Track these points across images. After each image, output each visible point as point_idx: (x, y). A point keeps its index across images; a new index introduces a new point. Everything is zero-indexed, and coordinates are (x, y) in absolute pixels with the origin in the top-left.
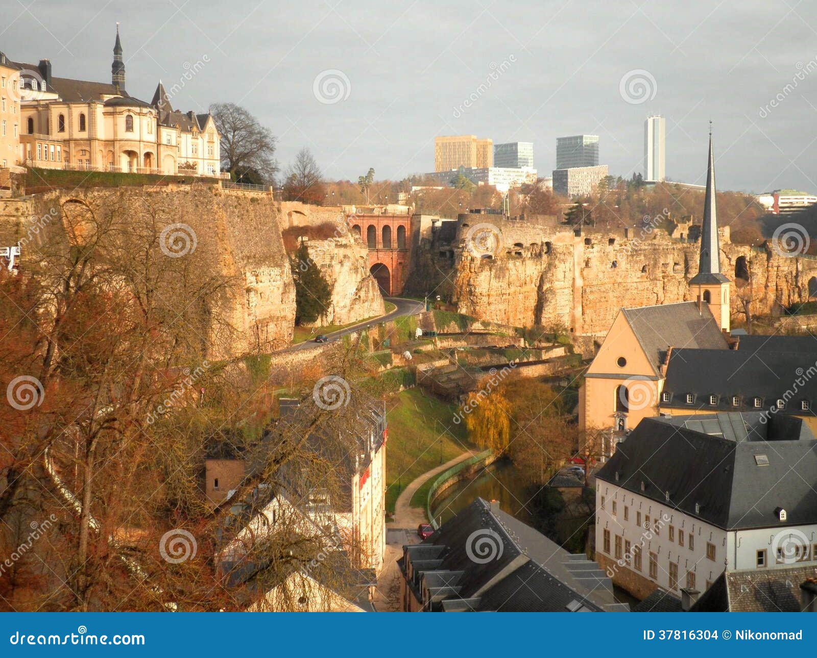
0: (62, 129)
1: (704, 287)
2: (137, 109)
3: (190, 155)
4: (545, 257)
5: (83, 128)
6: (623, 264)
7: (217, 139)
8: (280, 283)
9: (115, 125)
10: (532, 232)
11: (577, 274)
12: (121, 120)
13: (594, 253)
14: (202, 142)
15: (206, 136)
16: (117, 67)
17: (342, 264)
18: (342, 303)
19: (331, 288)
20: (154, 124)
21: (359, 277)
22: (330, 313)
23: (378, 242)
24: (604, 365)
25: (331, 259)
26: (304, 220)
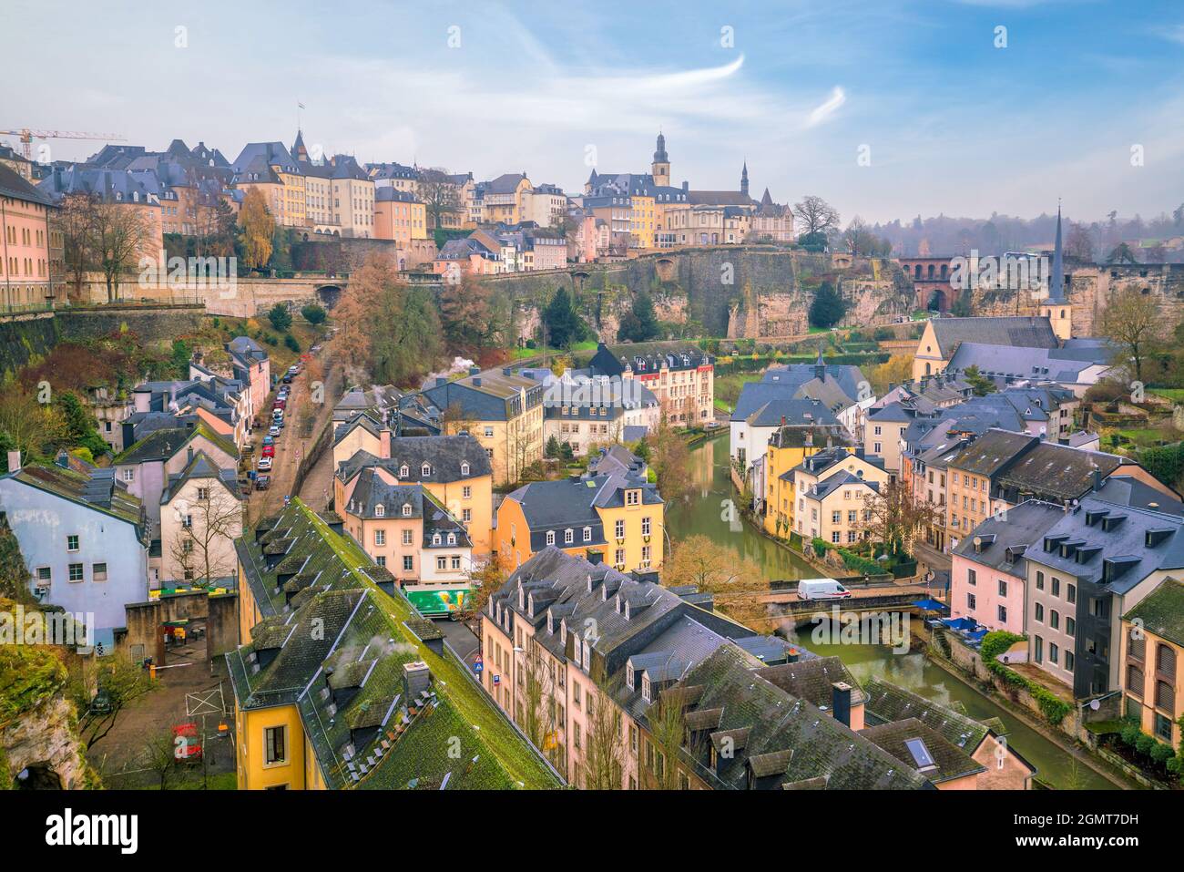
1: (1048, 307)
3: (772, 228)
6: (1156, 291)
12: (700, 217)
13: (1122, 283)
16: (745, 182)
17: (864, 291)
18: (864, 314)
19: (855, 306)
20: (720, 218)
21: (882, 299)
22: (853, 320)
23: (937, 276)
24: (922, 351)
25: (857, 287)
26: (849, 265)
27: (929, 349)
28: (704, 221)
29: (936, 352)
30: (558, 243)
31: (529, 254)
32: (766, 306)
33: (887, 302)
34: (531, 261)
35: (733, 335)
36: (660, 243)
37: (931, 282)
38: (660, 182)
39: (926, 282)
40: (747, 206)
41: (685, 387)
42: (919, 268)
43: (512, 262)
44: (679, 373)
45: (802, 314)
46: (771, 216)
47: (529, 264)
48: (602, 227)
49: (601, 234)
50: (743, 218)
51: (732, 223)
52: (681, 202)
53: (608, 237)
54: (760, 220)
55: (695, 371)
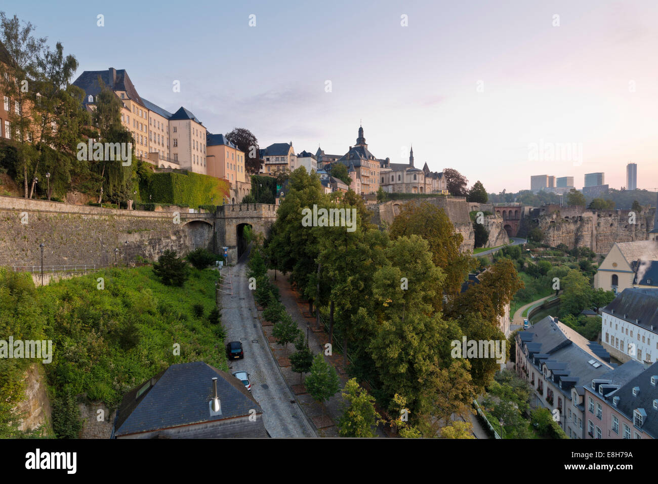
0: (393, 180)
2: (418, 172)
3: (436, 187)
4: (579, 222)
5: (399, 180)
6: (616, 224)
7: (445, 181)
8: (468, 232)
9: (411, 178)
10: (573, 212)
11: (594, 229)
12: (413, 176)
13: (602, 220)
14: (440, 182)
15: (442, 180)
16: (411, 159)
17: (492, 225)
18: (492, 239)
21: (499, 230)
23: (507, 217)
24: (606, 266)
26: (478, 209)
28: (415, 178)
33: (501, 232)
45: (472, 240)
48: (357, 179)
53: (360, 187)
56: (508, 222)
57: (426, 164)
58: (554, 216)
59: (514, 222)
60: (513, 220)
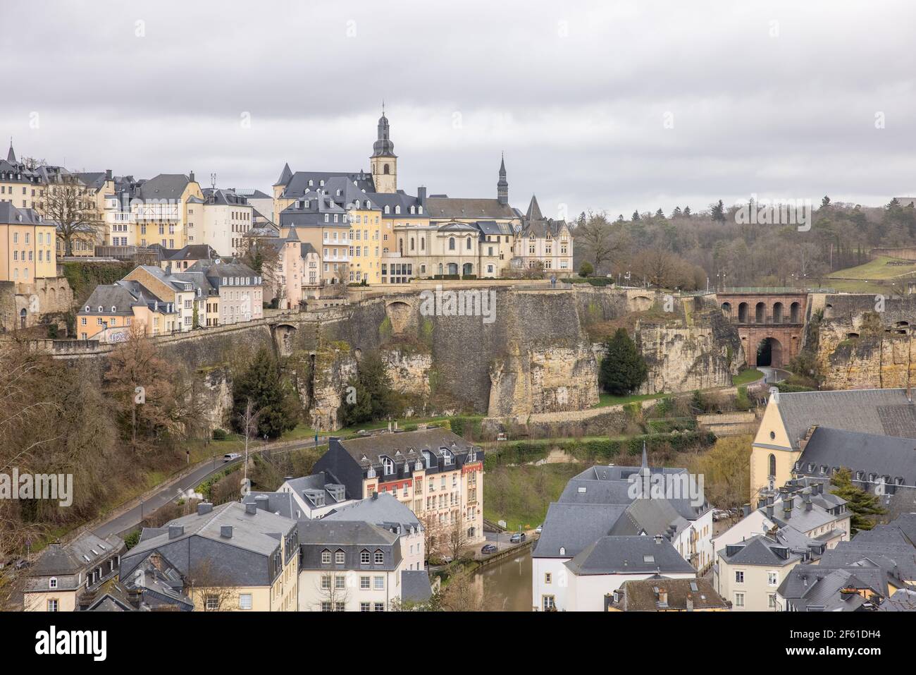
0: (413, 248)
3: (544, 254)
5: (423, 248)
7: (570, 240)
9: (444, 245)
12: (447, 241)
14: (556, 245)
15: (563, 238)
16: (503, 186)
17: (672, 342)
18: (673, 375)
19: (661, 363)
20: (475, 242)
21: (698, 353)
22: (659, 384)
23: (768, 318)
24: (762, 437)
25: (662, 338)
26: (650, 304)
27: (773, 435)
28: (452, 247)
29: (783, 439)
30: (252, 282)
31: (212, 301)
32: (541, 367)
33: (703, 359)
34: (216, 310)
35: (497, 411)
36: (389, 276)
37: (759, 326)
38: (384, 185)
39: (753, 326)
40: (508, 221)
41: (446, 495)
42: (743, 307)
43: (190, 313)
44: (438, 476)
45: (589, 379)
46: (543, 236)
47: (212, 315)
48: (309, 255)
49: (308, 266)
50: (503, 238)
51: (490, 249)
52: (417, 216)
53: (317, 270)
54: (526, 242)
55: (459, 472)
56: (770, 330)
57: (534, 198)
58: (857, 322)
59: (787, 330)
60: (784, 326)
